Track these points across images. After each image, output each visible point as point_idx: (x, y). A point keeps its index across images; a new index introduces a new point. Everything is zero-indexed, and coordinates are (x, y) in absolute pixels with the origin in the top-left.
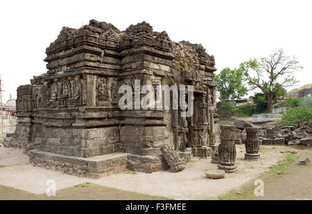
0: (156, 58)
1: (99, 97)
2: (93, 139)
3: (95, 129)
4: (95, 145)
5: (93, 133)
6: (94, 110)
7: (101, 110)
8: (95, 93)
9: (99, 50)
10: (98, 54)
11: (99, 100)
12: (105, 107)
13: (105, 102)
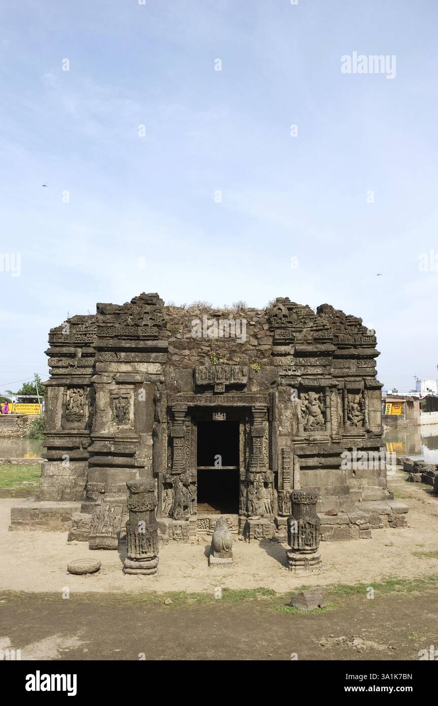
0: (123, 354)
1: (67, 417)
2: (52, 476)
3: (56, 463)
4: (52, 485)
5: (52, 469)
6: (58, 435)
7: (70, 435)
8: (60, 412)
9: (72, 350)
10: (72, 356)
11: (68, 421)
12: (75, 432)
13: (76, 424)
